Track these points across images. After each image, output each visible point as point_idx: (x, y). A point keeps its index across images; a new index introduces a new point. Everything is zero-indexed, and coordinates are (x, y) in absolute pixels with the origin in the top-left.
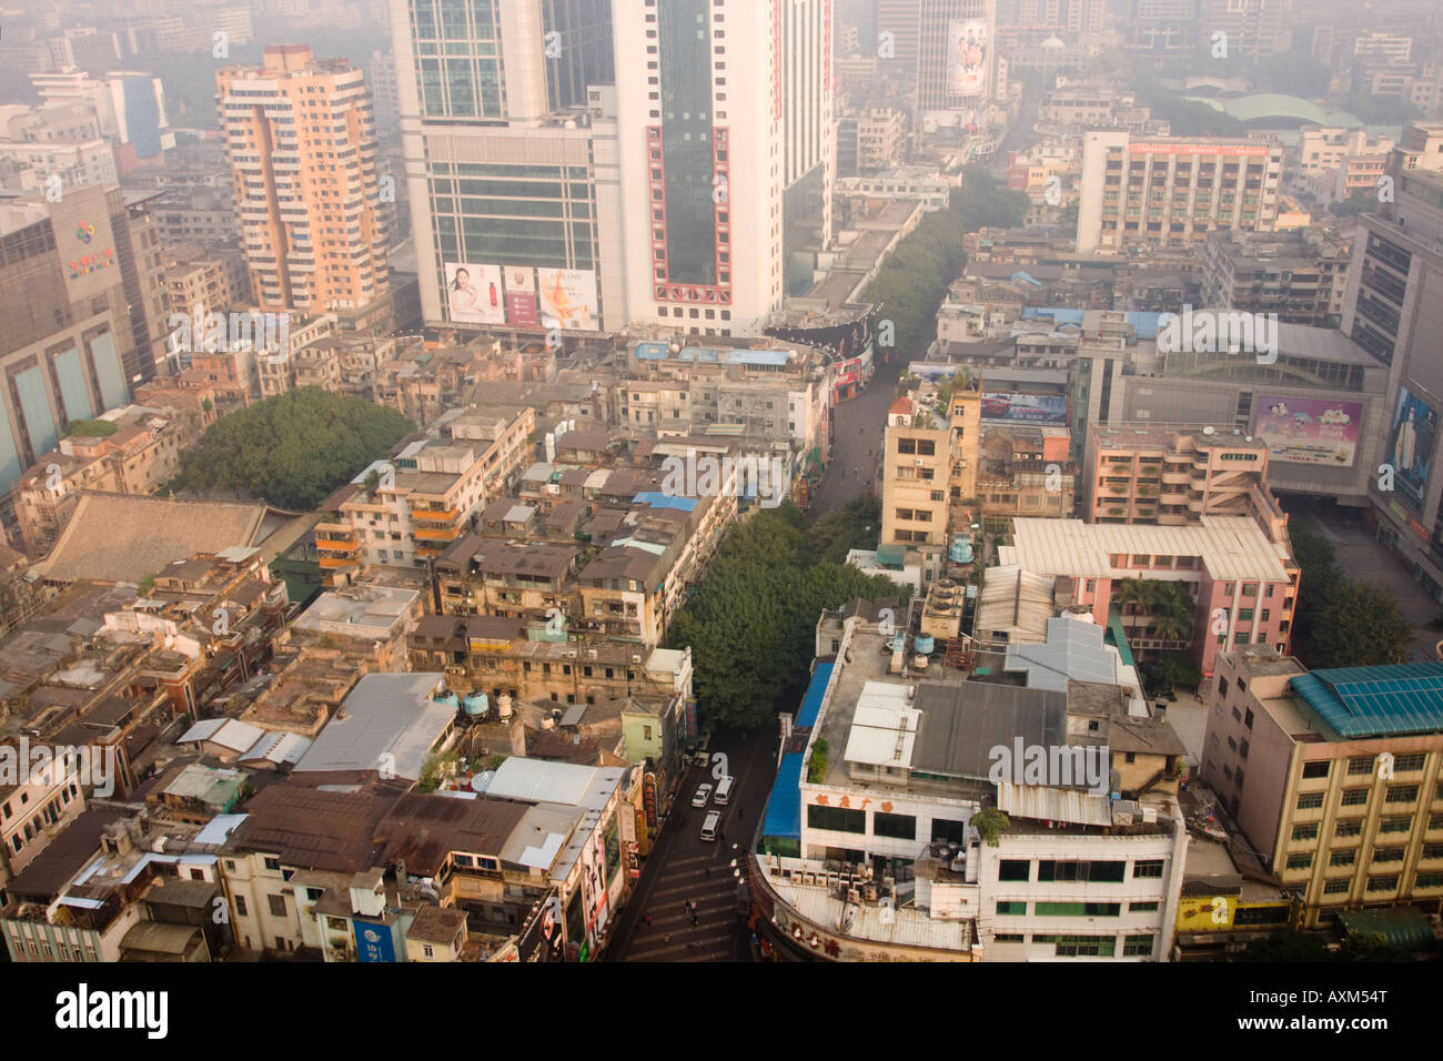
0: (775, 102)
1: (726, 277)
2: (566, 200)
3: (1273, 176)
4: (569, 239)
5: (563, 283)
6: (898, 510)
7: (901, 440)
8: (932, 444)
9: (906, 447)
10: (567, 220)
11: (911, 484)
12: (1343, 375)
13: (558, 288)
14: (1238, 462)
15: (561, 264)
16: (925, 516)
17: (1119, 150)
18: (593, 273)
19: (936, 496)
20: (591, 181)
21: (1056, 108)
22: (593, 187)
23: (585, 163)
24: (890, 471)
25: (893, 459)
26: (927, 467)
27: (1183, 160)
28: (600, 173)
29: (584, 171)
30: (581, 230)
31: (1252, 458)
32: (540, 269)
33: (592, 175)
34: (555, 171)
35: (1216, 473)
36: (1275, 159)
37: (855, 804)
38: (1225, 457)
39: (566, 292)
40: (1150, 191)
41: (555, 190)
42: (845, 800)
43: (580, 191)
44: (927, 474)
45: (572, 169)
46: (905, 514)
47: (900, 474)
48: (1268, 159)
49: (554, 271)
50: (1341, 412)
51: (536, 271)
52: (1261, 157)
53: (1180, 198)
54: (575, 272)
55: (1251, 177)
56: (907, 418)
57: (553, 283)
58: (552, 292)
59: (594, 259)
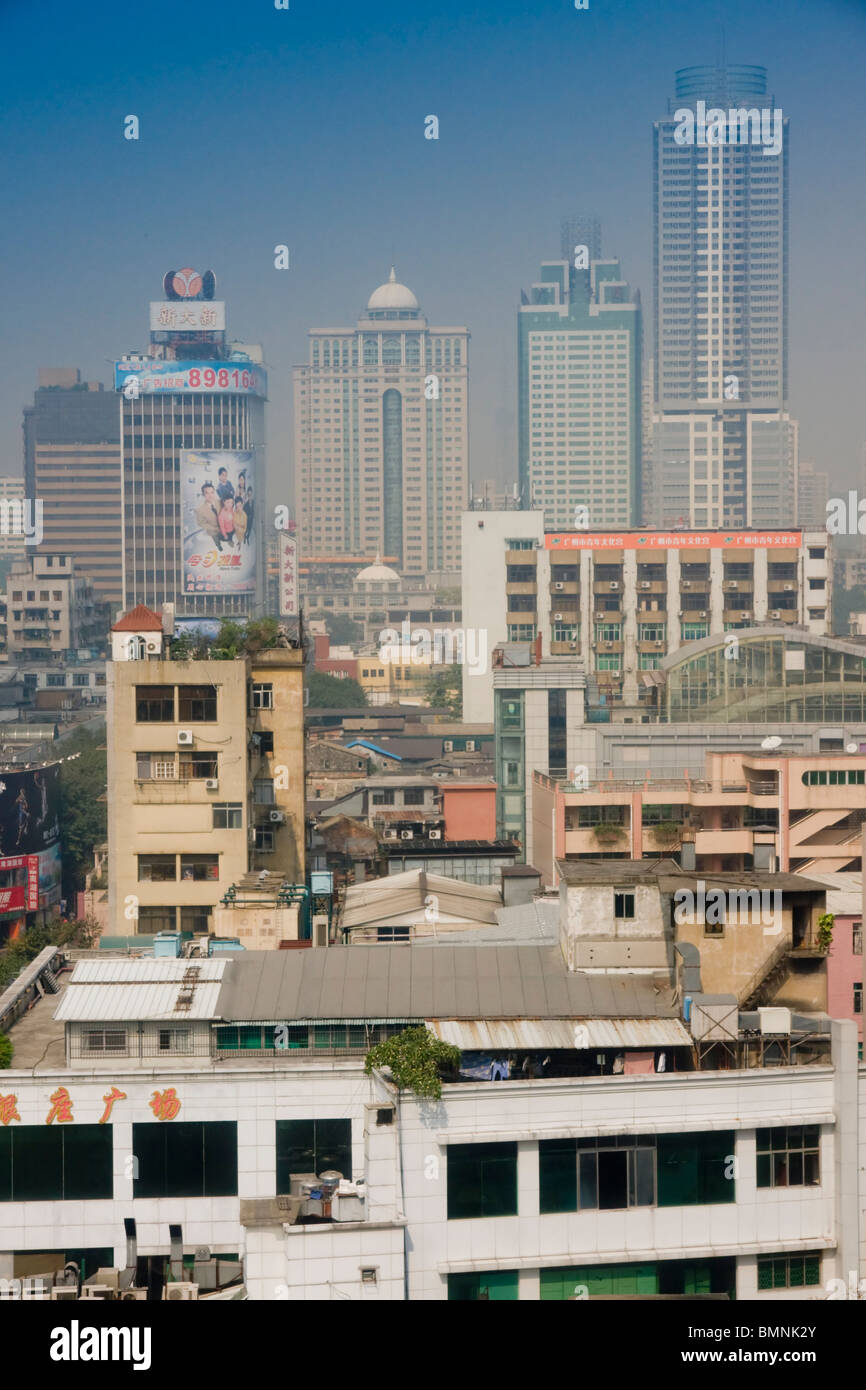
3: (817, 584)
6: (142, 858)
7: (141, 689)
8: (210, 691)
9: (153, 704)
11: (169, 796)
14: (836, 788)
16: (202, 866)
17: (528, 544)
19: (224, 818)
24: (121, 769)
25: (128, 736)
26: (201, 747)
27: (651, 559)
31: (863, 777)
35: (797, 815)
36: (817, 553)
37: (85, 1113)
38: (814, 781)
42: (61, 1102)
44: (203, 765)
46: (157, 866)
47: (143, 772)
48: (804, 553)
52: (790, 548)
53: (652, 632)
55: (777, 589)
56: (154, 639)
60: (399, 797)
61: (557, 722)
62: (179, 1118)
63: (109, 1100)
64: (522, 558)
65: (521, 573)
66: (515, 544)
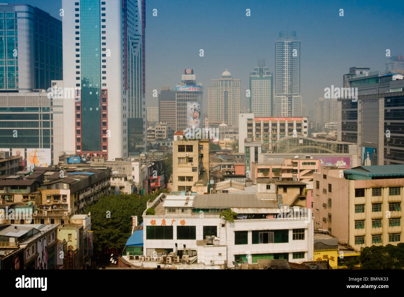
0: (125, 83)
1: (105, 148)
2: (41, 121)
3: (305, 127)
4: (41, 136)
5: (37, 155)
6: (179, 177)
7: (179, 146)
8: (192, 146)
9: (181, 149)
10: (41, 128)
11: (184, 165)
12: (341, 149)
13: (35, 156)
14: (309, 165)
15: (37, 147)
16: (190, 179)
17: (251, 120)
18: (50, 150)
19: (194, 170)
20: (51, 112)
21: (227, 135)
22: (52, 115)
23: (49, 106)
24: (175, 160)
25: (177, 154)
26: (190, 157)
27: (274, 122)
28: (55, 109)
29: (48, 109)
30: (46, 132)
31: (314, 164)
32: (28, 149)
33: (52, 110)
34: (36, 109)
35: (301, 171)
36: (305, 121)
37: (168, 224)
38: (304, 164)
39: (38, 158)
40: (264, 134)
41: (36, 116)
42: (164, 221)
43: (46, 117)
44: (190, 160)
45: (44, 108)
46: (182, 179)
47: (179, 161)
48: (303, 121)
49: (34, 149)
50: (342, 161)
51: (26, 150)
52: (300, 121)
53: (274, 136)
54: (43, 149)
55: (298, 128)
56: (181, 136)
57: (33, 154)
58: (32, 158)
59: (51, 144)
60: (227, 166)
61: (256, 153)
62: (185, 225)
63: (172, 221)
64: (250, 122)
65: (250, 125)
66: (249, 119)
